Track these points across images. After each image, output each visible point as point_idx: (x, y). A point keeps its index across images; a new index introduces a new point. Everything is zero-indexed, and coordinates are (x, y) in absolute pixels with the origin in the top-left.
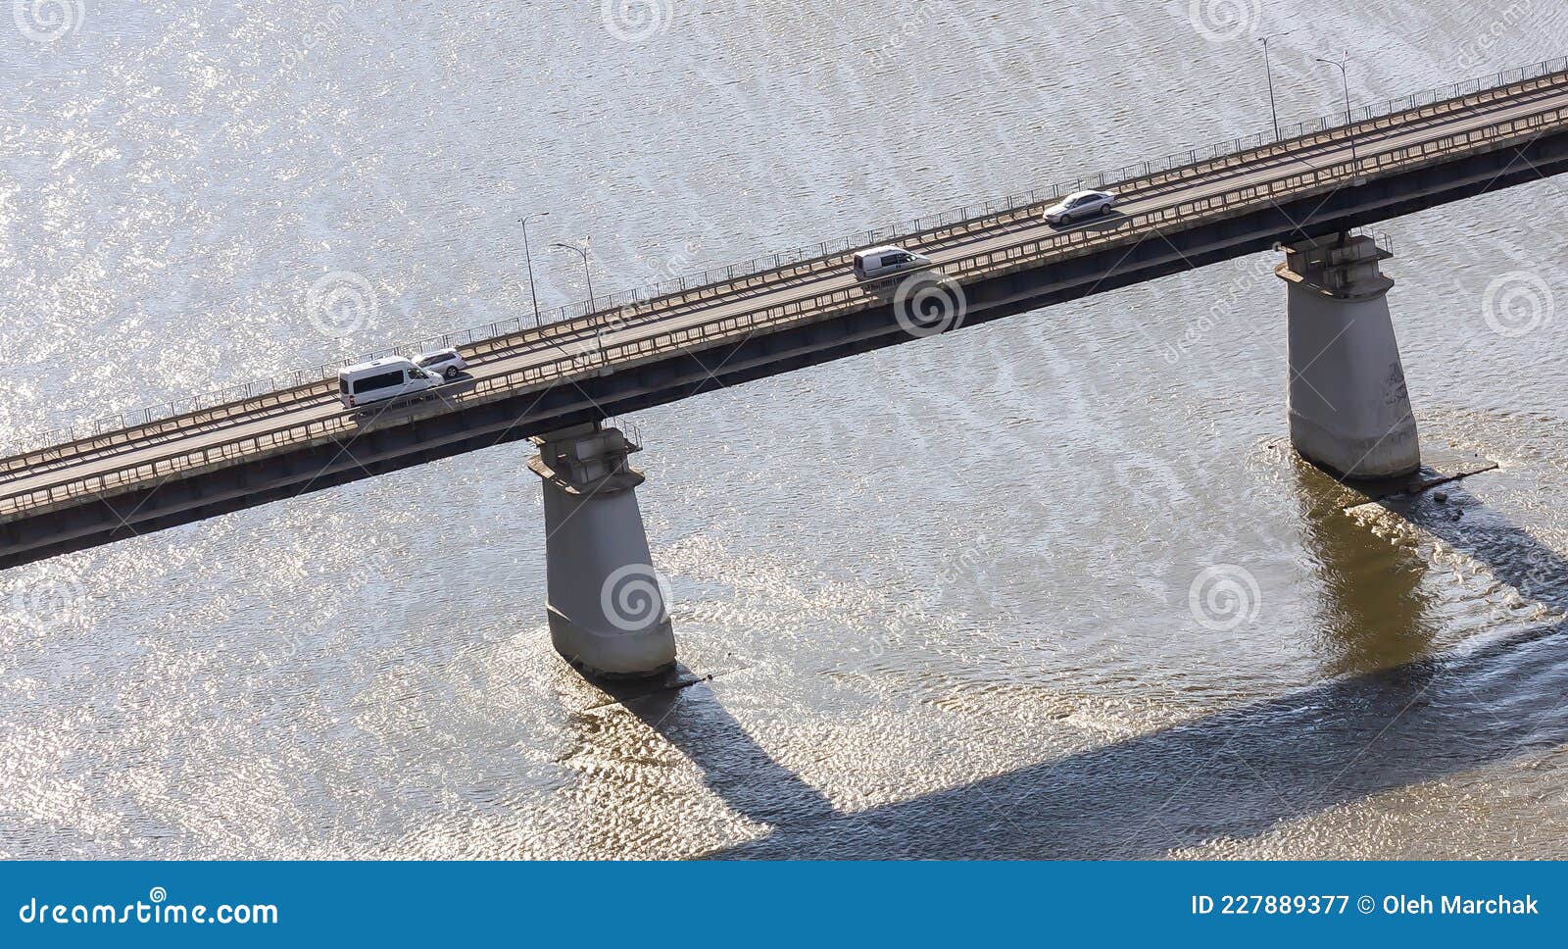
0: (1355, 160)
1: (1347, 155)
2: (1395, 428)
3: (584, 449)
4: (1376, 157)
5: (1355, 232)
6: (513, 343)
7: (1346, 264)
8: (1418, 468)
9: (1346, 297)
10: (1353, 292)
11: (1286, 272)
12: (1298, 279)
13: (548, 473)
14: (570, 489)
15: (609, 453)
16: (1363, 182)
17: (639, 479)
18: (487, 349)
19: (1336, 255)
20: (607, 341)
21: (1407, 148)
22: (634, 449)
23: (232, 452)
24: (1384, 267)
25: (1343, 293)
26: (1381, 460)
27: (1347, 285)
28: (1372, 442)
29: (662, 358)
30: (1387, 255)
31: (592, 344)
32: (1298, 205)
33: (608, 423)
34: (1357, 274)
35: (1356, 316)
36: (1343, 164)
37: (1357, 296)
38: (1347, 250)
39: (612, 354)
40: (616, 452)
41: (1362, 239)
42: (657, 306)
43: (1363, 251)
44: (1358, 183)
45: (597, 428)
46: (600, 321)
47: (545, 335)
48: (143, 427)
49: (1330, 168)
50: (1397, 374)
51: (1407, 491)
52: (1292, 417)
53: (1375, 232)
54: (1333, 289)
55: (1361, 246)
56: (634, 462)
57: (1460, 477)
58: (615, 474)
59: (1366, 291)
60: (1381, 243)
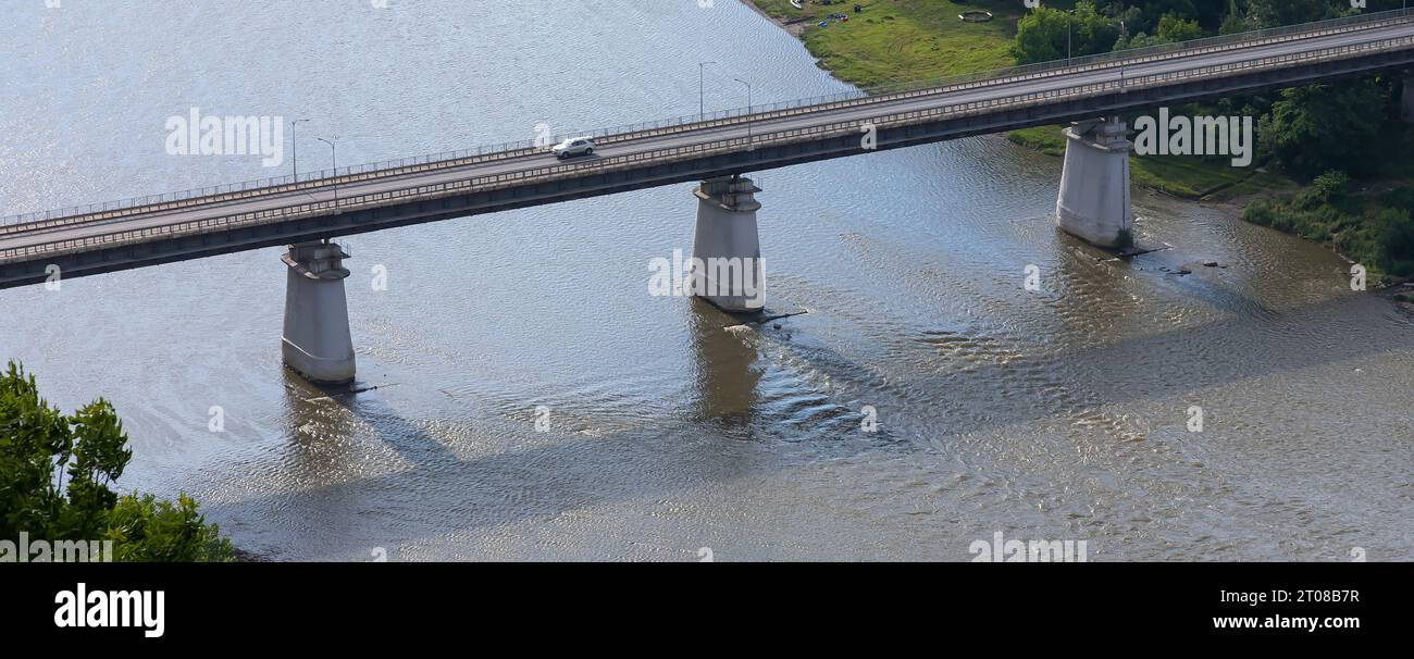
0: (750, 137)
1: (745, 132)
3: (318, 254)
4: (762, 135)
5: (741, 176)
6: (281, 191)
7: (737, 192)
8: (761, 309)
9: (736, 211)
10: (740, 208)
11: (698, 192)
12: (706, 197)
13: (294, 264)
14: (308, 274)
15: (333, 257)
16: (753, 149)
17: (347, 273)
18: (268, 192)
19: (732, 187)
20: (340, 194)
22: (348, 256)
23: (127, 238)
24: (756, 196)
25: (734, 207)
27: (736, 204)
29: (367, 207)
30: (758, 190)
32: (716, 158)
33: (331, 241)
34: (742, 198)
35: (739, 221)
36: (742, 138)
37: (742, 211)
38: (738, 185)
39: (342, 202)
40: (336, 256)
41: (746, 180)
42: (362, 178)
43: (746, 186)
44: (750, 149)
45: (326, 241)
46: (338, 181)
47: (299, 188)
49: (732, 139)
51: (758, 321)
54: (728, 205)
55: (745, 183)
56: (345, 263)
57: (787, 316)
58: (334, 269)
59: (746, 208)
60: (756, 184)
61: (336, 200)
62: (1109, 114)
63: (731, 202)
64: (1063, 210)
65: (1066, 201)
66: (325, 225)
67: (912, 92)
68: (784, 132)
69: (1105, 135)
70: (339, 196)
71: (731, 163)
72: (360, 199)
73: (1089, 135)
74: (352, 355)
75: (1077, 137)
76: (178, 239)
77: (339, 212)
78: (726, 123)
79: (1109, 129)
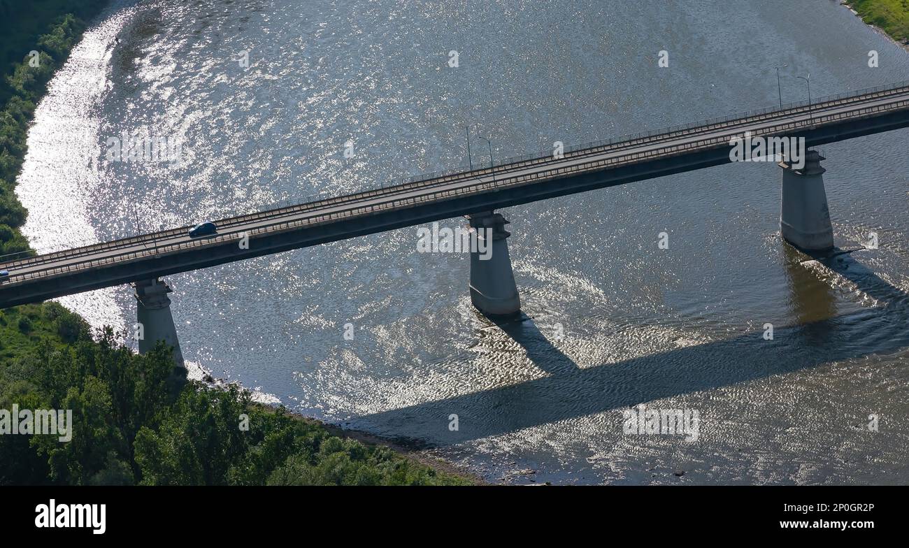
0: (811, 119)
1: (808, 117)
2: (823, 230)
3: (486, 222)
4: (821, 118)
5: (811, 148)
6: (460, 177)
8: (832, 247)
9: (806, 175)
10: (809, 173)
11: (781, 163)
12: (786, 166)
15: (497, 223)
17: (509, 235)
20: (497, 178)
21: (833, 115)
22: (508, 223)
23: (341, 216)
25: (804, 173)
26: (819, 243)
28: (813, 235)
29: (520, 186)
30: (823, 159)
31: (491, 179)
33: (496, 212)
34: (811, 165)
35: (810, 182)
36: (807, 120)
37: (810, 175)
39: (500, 183)
40: (500, 223)
41: (814, 152)
42: (520, 165)
44: (812, 129)
45: (492, 213)
46: (495, 170)
47: (473, 174)
48: (307, 204)
49: (801, 122)
50: (825, 208)
52: (782, 224)
54: (800, 171)
55: (813, 155)
56: (507, 228)
57: (850, 252)
59: (814, 173)
60: (821, 154)
61: (495, 182)
63: (803, 168)
66: (491, 200)
68: (839, 115)
72: (513, 180)
74: (516, 295)
76: (377, 215)
77: (497, 190)
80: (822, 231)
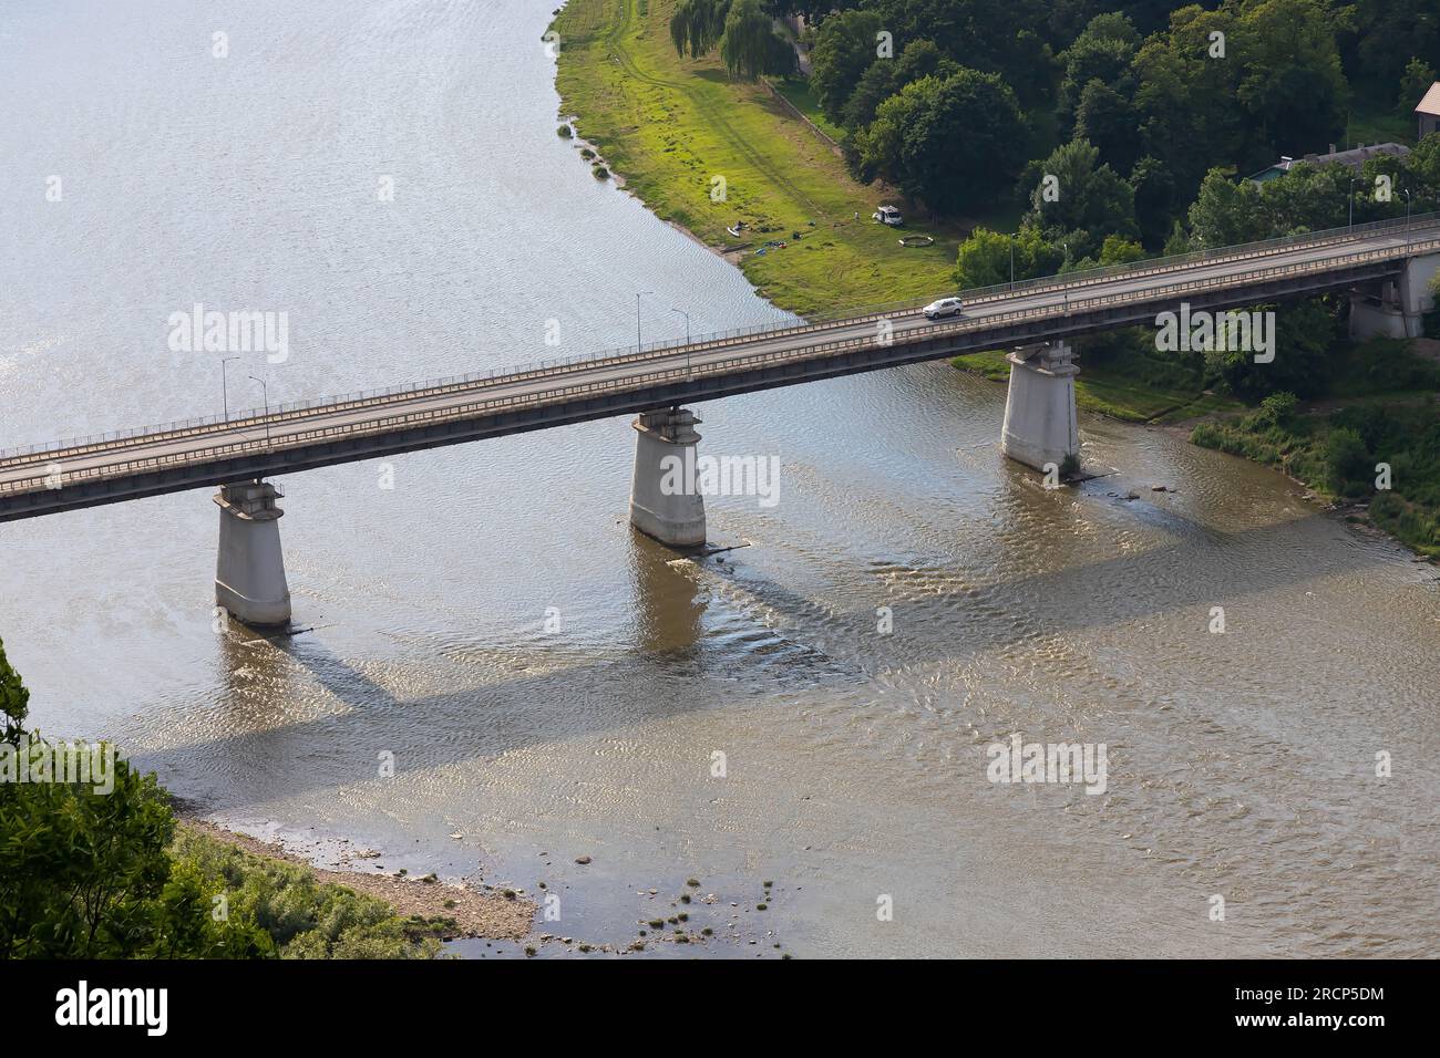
0: (689, 367)
1: (684, 363)
2: (696, 519)
3: (251, 494)
4: (702, 365)
5: (681, 408)
6: (212, 429)
7: (677, 424)
8: (704, 542)
9: (676, 443)
10: (681, 441)
11: (638, 425)
12: (646, 430)
13: (226, 505)
14: (241, 515)
15: (266, 497)
16: (692, 380)
17: (281, 513)
18: (198, 432)
19: (671, 419)
20: (273, 432)
22: (281, 496)
24: (696, 428)
25: (675, 439)
26: (685, 536)
27: (676, 436)
28: (682, 525)
29: (300, 446)
30: (699, 422)
31: (263, 434)
32: (654, 390)
33: (264, 480)
34: (681, 430)
36: (681, 369)
38: (677, 417)
39: (274, 441)
40: (269, 496)
41: (685, 411)
42: (294, 416)
43: (686, 418)
44: (689, 380)
45: (259, 481)
46: (270, 420)
47: (230, 427)
49: (671, 371)
51: (700, 554)
52: (633, 507)
53: (694, 408)
54: (668, 438)
55: (685, 415)
56: (278, 503)
57: (730, 549)
58: (267, 508)
59: (687, 440)
60: (696, 416)
61: (269, 439)
62: (1053, 338)
63: (671, 434)
64: (1009, 437)
65: (1011, 427)
66: (259, 465)
67: (853, 319)
68: (723, 362)
69: (1051, 361)
70: (271, 434)
71: (671, 394)
72: (292, 438)
73: (1033, 360)
74: (287, 596)
75: (1021, 362)
76: (108, 481)
77: (272, 451)
78: (664, 354)
79: (1054, 353)
80: (693, 520)
